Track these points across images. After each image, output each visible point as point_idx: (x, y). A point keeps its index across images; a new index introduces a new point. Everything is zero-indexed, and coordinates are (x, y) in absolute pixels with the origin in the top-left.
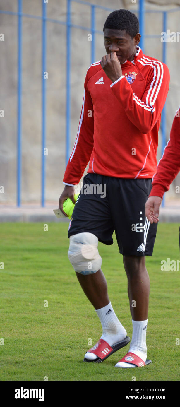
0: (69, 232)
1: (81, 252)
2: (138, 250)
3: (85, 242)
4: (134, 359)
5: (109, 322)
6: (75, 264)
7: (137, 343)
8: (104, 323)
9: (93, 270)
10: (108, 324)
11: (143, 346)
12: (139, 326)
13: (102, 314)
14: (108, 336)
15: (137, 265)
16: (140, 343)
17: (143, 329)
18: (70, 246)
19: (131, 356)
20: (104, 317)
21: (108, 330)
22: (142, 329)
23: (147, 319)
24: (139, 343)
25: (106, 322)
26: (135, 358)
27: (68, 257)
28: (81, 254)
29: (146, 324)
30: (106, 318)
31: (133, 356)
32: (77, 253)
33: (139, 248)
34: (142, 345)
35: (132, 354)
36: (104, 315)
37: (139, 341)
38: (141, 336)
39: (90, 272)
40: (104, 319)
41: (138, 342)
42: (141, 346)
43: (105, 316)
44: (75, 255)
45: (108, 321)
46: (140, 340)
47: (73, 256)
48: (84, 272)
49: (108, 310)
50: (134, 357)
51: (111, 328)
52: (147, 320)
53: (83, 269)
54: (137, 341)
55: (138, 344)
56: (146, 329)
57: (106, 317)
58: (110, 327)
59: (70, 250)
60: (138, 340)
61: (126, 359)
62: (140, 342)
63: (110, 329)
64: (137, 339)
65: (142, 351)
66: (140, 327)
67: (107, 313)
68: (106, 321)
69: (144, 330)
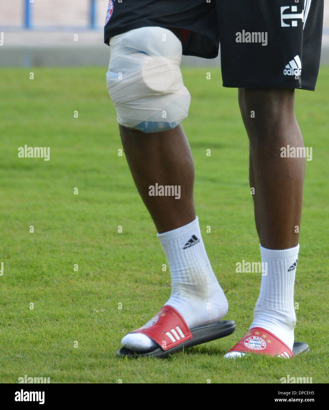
0: (106, 27)
1: (140, 73)
2: (286, 73)
3: (151, 49)
4: (268, 344)
5: (191, 267)
6: (124, 105)
7: (272, 304)
8: (178, 269)
9: (168, 121)
10: (188, 271)
11: (286, 312)
12: (278, 262)
13: (174, 246)
14: (184, 300)
15: (275, 110)
16: (281, 305)
17: (289, 270)
18: (110, 61)
19: (260, 336)
20: (180, 252)
21: (185, 285)
22: (287, 268)
23: (299, 244)
24: (279, 303)
25: (182, 265)
26: (269, 341)
27: (108, 86)
28: (141, 79)
29: (296, 257)
30: (184, 258)
31: (264, 336)
32: (130, 77)
33: (287, 66)
34: (284, 309)
35: (262, 331)
36: (179, 249)
37: (278, 299)
38: (284, 285)
39: (161, 126)
40: (179, 258)
41: (275, 303)
42: (283, 311)
43: (182, 251)
44: (126, 81)
45: (188, 265)
46: (280, 297)
47: (120, 84)
48: (147, 125)
49: (190, 237)
50: (265, 339)
51: (193, 281)
52: (298, 247)
53: (144, 118)
54: (274, 299)
55: (275, 306)
56: (295, 270)
57: (184, 252)
58: (190, 279)
59: (112, 70)
60: (277, 297)
61: (246, 344)
62: (280, 301)
63: (192, 284)
64: (275, 295)
65: (285, 325)
66: (282, 264)
67: (187, 244)
68: (183, 263)
69: (291, 271)
